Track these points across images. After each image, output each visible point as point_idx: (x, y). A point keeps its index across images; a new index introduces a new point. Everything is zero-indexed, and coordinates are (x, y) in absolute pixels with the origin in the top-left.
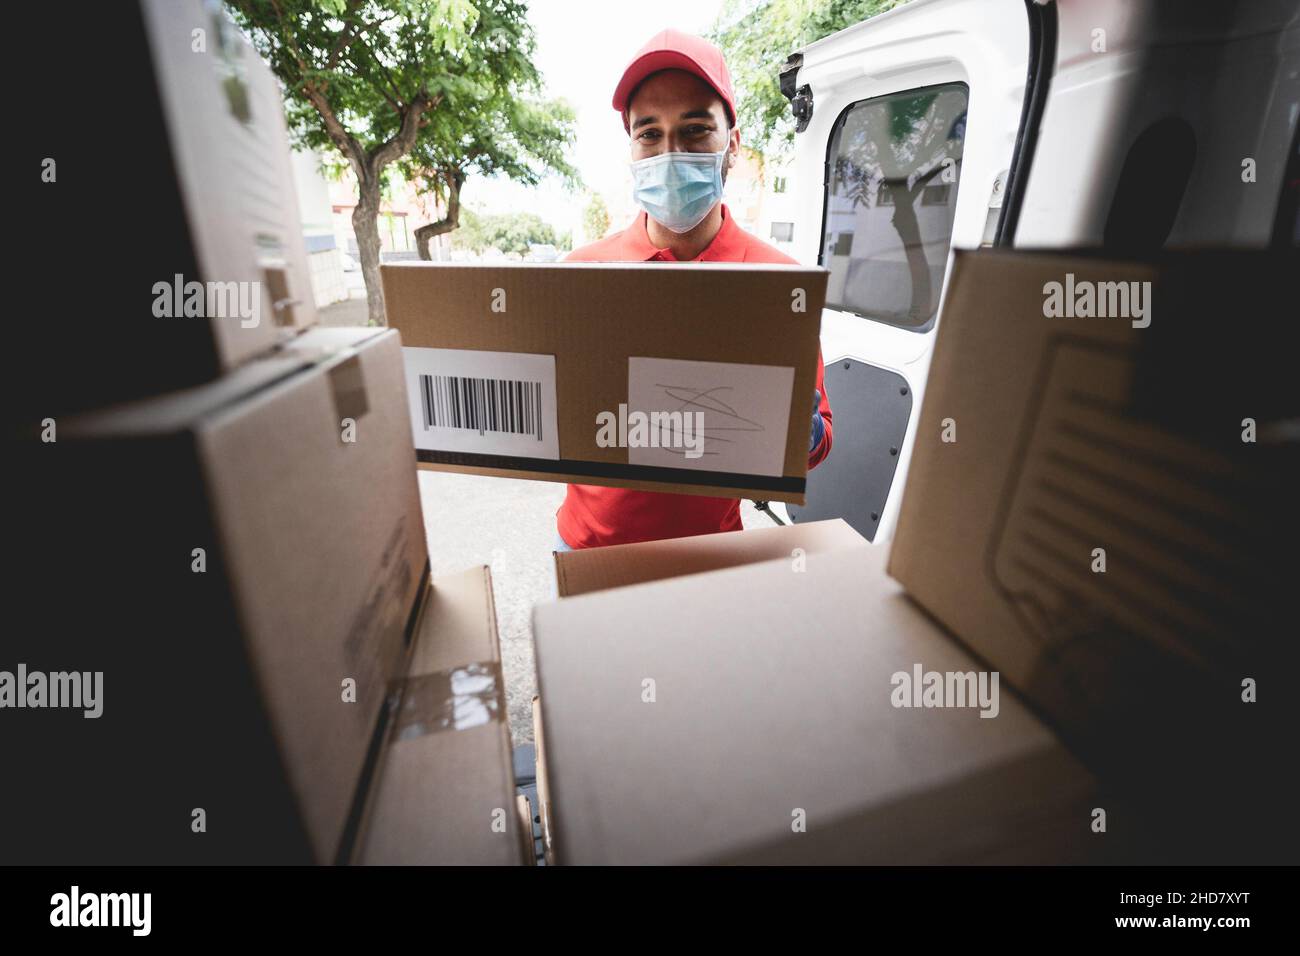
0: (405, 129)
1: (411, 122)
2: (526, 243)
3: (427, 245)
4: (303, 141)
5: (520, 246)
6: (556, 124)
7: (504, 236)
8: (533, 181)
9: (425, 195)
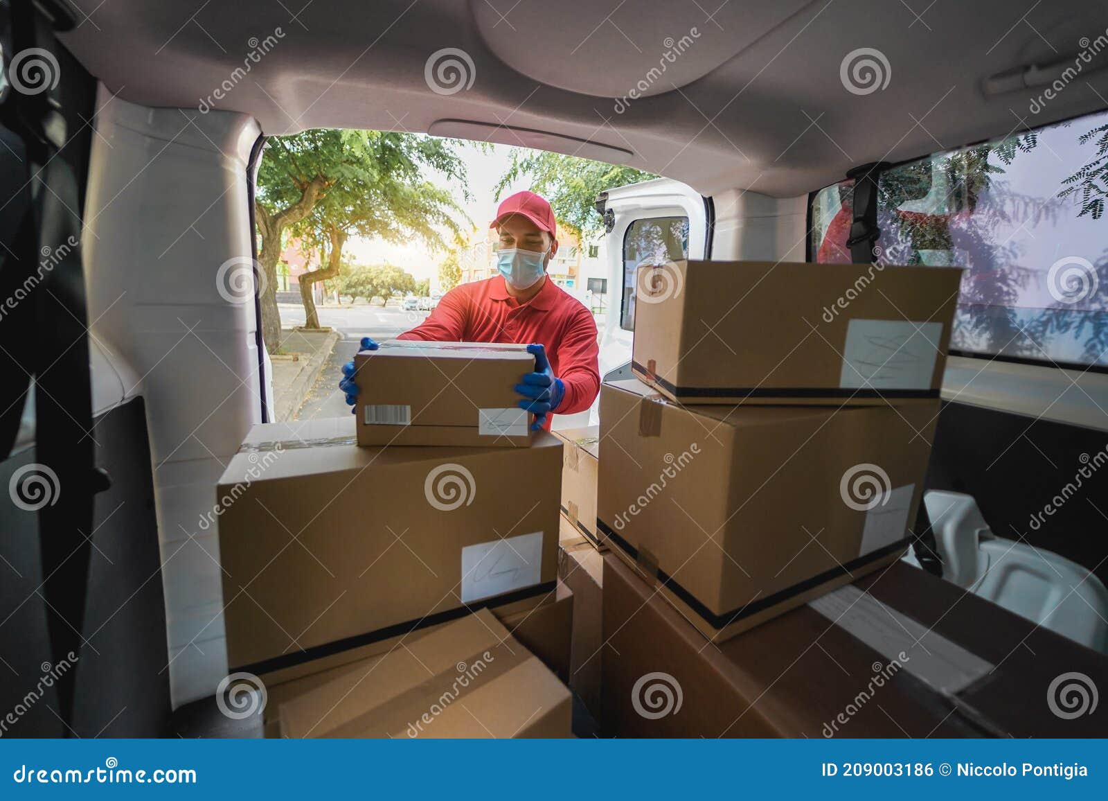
0: (305, 200)
1: (310, 195)
3: (310, 288)
9: (310, 249)
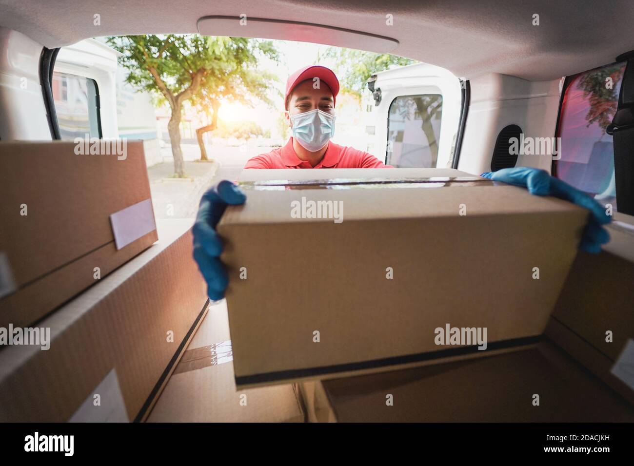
0: (194, 84)
1: (197, 81)
2: (248, 134)
3: (202, 136)
4: (144, 88)
5: (246, 136)
6: (264, 81)
7: (238, 131)
8: (253, 107)
9: (201, 113)
